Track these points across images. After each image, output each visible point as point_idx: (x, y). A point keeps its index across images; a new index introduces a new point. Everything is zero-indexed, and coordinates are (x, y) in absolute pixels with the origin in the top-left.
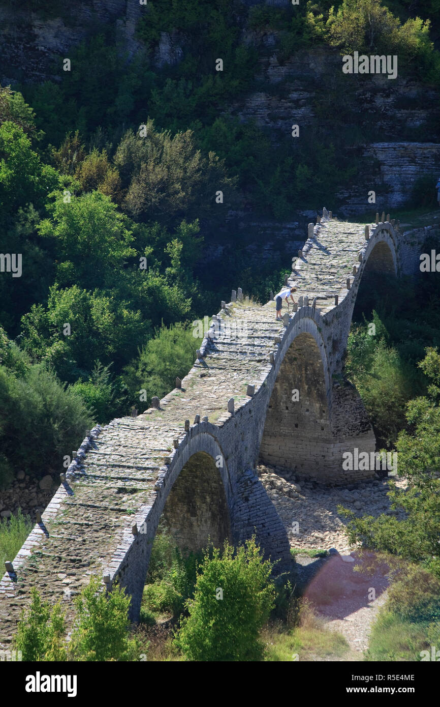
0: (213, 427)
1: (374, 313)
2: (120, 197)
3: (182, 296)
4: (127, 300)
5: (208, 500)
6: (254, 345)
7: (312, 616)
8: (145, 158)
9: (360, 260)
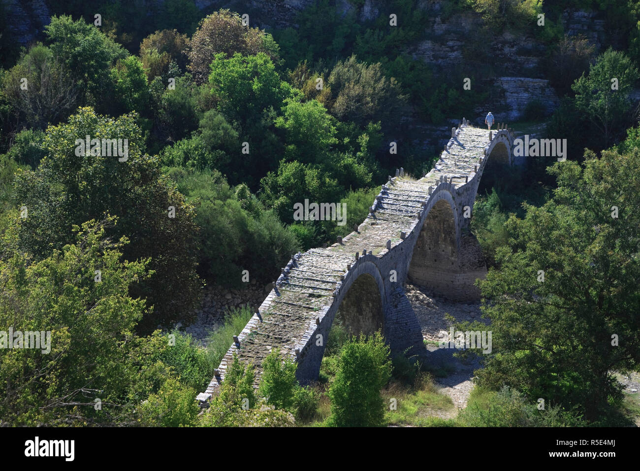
0: (375, 258)
1: (493, 189)
2: (330, 104)
3: (367, 172)
4: (329, 172)
5: (371, 305)
6: (408, 206)
7: (431, 384)
8: (349, 80)
9: (485, 154)
